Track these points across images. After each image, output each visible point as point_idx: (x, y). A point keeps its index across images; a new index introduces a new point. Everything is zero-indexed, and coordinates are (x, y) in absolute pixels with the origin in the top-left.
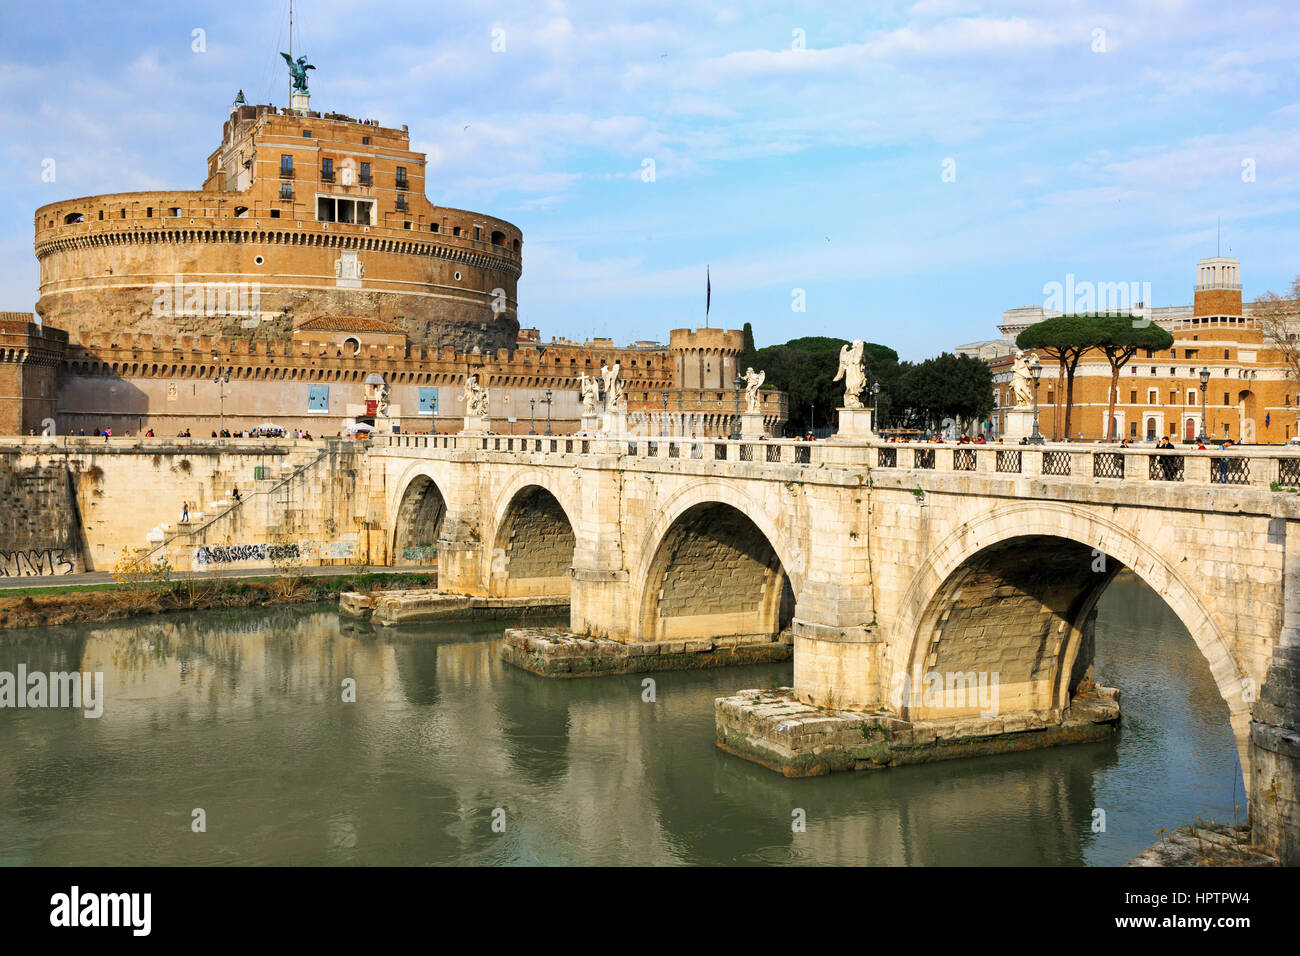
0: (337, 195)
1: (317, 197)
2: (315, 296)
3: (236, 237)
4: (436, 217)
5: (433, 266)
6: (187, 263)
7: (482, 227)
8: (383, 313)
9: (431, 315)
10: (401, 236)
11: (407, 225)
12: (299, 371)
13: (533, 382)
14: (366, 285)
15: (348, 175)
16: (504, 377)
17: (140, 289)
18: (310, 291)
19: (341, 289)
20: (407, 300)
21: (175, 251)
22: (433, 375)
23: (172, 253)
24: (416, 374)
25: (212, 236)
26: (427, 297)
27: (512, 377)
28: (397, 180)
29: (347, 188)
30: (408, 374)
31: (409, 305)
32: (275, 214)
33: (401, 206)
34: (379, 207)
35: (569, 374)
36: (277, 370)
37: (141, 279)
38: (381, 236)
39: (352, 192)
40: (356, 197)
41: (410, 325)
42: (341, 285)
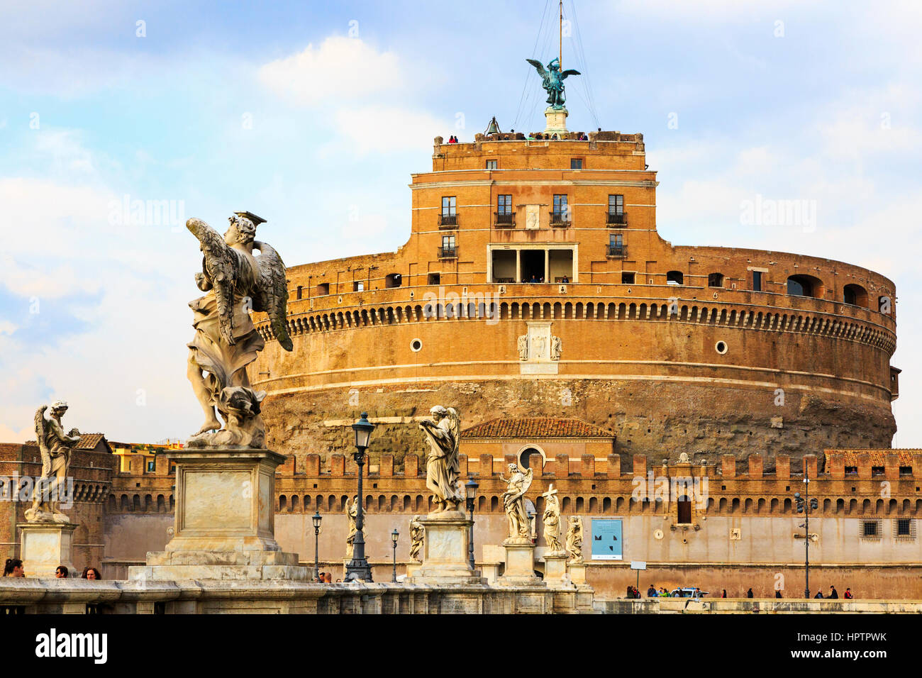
0: (520, 243)
1: (489, 249)
2: (490, 389)
3: (388, 315)
4: (676, 263)
5: (674, 335)
6: (337, 356)
7: (766, 270)
8: (590, 409)
9: (672, 409)
10: (621, 293)
11: (628, 278)
12: (413, 498)
13: (781, 505)
14: (565, 369)
15: (532, 216)
16: (730, 499)
17: (291, 395)
18: (482, 383)
19: (526, 377)
20: (631, 389)
21: (325, 340)
22: (614, 498)
23: (323, 344)
24: (587, 498)
25: (361, 318)
26: (665, 382)
27: (743, 499)
28: (608, 214)
29: (532, 233)
30: (573, 498)
31: (635, 395)
32: (435, 279)
33: (617, 252)
34: (580, 255)
35: (842, 491)
36: (382, 498)
37: (293, 381)
38: (585, 296)
39: (540, 237)
40: (548, 242)
41: (636, 425)
42: (528, 371)
